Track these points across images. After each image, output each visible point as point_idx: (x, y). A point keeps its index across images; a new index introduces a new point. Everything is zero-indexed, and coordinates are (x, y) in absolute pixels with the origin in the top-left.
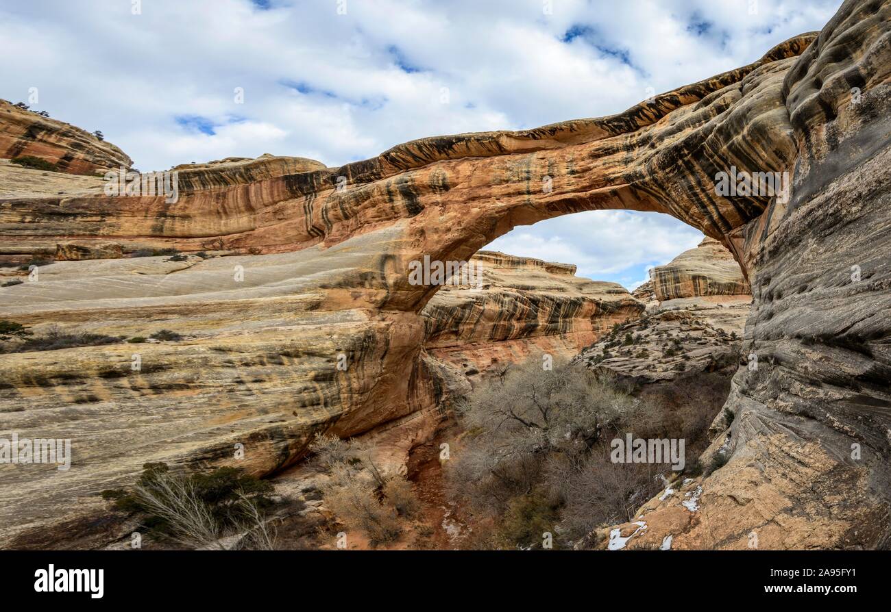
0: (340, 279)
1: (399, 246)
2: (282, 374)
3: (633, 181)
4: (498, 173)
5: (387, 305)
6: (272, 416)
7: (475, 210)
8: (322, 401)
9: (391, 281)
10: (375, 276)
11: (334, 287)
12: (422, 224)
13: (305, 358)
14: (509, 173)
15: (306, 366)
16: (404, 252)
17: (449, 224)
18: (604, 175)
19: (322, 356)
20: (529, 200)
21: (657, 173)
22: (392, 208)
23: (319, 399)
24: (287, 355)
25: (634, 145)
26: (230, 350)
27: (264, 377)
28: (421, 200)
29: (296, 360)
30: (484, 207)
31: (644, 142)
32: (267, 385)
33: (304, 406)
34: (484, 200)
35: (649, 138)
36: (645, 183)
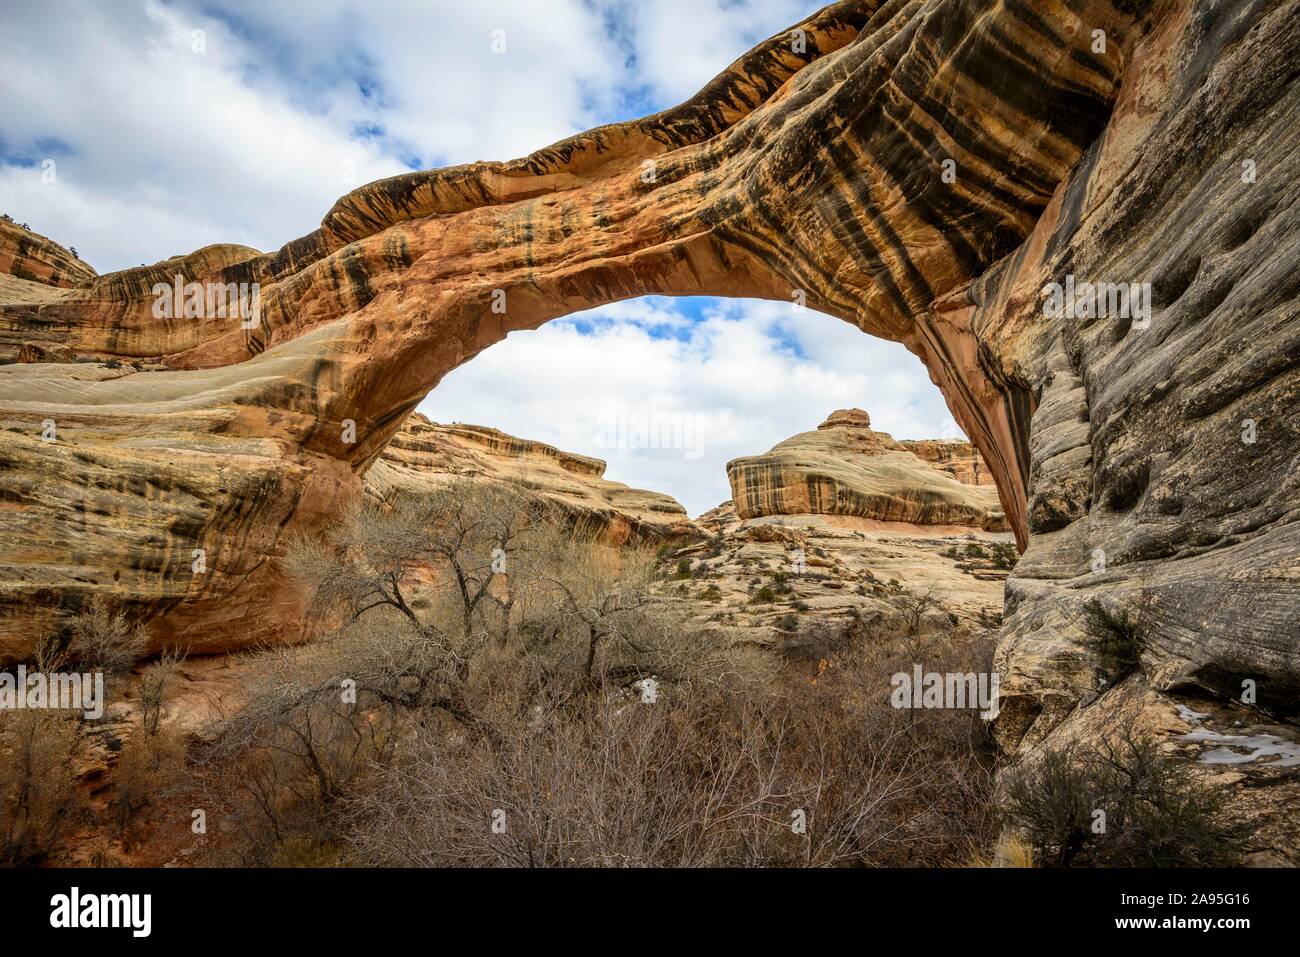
0: (260, 391)
1: (340, 348)
2: (136, 509)
3: (717, 221)
4: (482, 231)
5: (312, 440)
6: (86, 570)
7: (448, 292)
8: (164, 567)
9: (323, 402)
10: (304, 391)
11: (251, 403)
12: (373, 317)
13: (175, 492)
14: (498, 231)
15: (171, 506)
16: (346, 359)
17: (409, 316)
18: (662, 220)
19: (197, 494)
20: (530, 275)
21: (768, 191)
22: (338, 298)
23: (160, 562)
24: (155, 483)
25: (720, 154)
26: (93, 461)
27: (112, 509)
28: (374, 282)
29: (163, 494)
30: (461, 288)
31: (738, 146)
32: (109, 521)
33: (135, 567)
34: (461, 278)
35: (753, 128)
36: (742, 223)
